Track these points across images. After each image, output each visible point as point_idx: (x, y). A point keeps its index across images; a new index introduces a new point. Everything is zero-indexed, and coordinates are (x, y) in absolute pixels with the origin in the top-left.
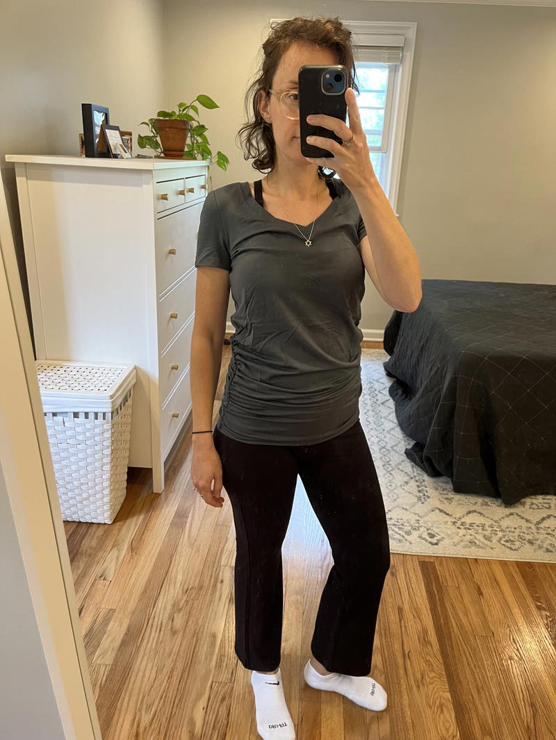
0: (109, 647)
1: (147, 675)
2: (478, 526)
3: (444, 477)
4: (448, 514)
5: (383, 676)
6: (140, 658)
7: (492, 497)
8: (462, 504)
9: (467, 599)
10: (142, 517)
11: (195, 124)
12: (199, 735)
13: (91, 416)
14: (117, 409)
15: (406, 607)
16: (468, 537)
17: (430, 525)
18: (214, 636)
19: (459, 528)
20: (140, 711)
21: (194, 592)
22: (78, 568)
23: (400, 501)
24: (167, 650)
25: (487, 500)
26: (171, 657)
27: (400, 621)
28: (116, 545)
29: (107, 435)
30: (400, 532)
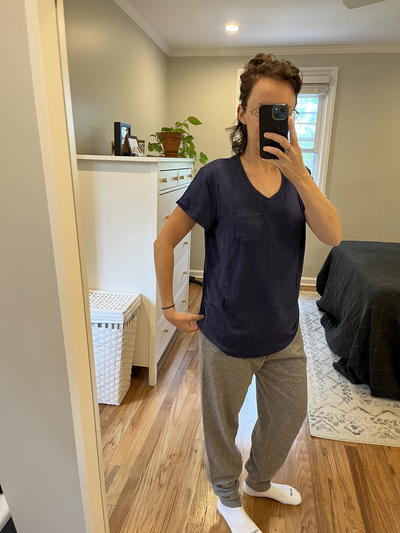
0: (114, 493)
2: (391, 422)
3: (364, 384)
4: (367, 412)
6: (136, 502)
8: (378, 405)
9: (382, 476)
10: (140, 402)
11: (186, 135)
13: (110, 326)
14: (127, 323)
16: (383, 430)
17: (353, 419)
19: (376, 423)
21: (176, 458)
23: (329, 400)
24: (155, 498)
25: (397, 403)
26: (158, 504)
27: (330, 489)
28: (122, 420)
29: (120, 340)
30: (330, 423)
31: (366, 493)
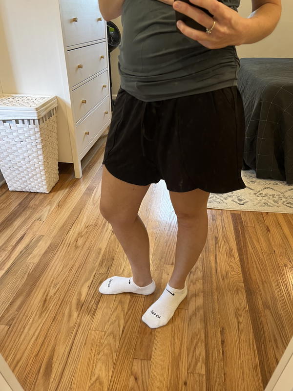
0: (37, 254)
1: (57, 269)
2: (270, 195)
3: (251, 170)
4: (251, 189)
5: (201, 273)
6: (54, 260)
7: (280, 180)
8: (261, 184)
9: (259, 233)
10: (67, 190)
12: (83, 301)
13: (26, 122)
14: (42, 118)
15: (220, 237)
16: (264, 201)
17: (240, 194)
18: (100, 249)
19: (258, 196)
20: (50, 287)
21: (92, 227)
22: (26, 215)
24: (71, 256)
25: (277, 182)
26: (73, 260)
27: (216, 244)
28: (50, 203)
29: (38, 135)
30: (221, 198)
31: (245, 246)
